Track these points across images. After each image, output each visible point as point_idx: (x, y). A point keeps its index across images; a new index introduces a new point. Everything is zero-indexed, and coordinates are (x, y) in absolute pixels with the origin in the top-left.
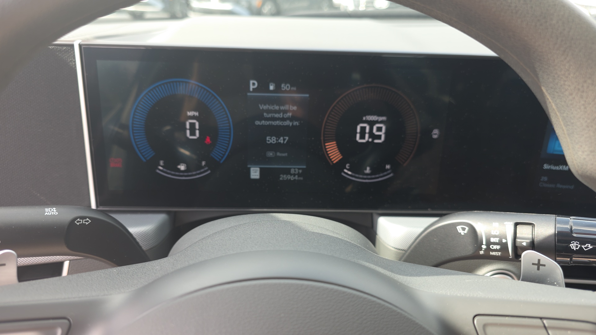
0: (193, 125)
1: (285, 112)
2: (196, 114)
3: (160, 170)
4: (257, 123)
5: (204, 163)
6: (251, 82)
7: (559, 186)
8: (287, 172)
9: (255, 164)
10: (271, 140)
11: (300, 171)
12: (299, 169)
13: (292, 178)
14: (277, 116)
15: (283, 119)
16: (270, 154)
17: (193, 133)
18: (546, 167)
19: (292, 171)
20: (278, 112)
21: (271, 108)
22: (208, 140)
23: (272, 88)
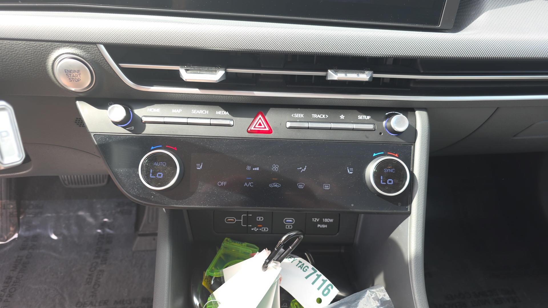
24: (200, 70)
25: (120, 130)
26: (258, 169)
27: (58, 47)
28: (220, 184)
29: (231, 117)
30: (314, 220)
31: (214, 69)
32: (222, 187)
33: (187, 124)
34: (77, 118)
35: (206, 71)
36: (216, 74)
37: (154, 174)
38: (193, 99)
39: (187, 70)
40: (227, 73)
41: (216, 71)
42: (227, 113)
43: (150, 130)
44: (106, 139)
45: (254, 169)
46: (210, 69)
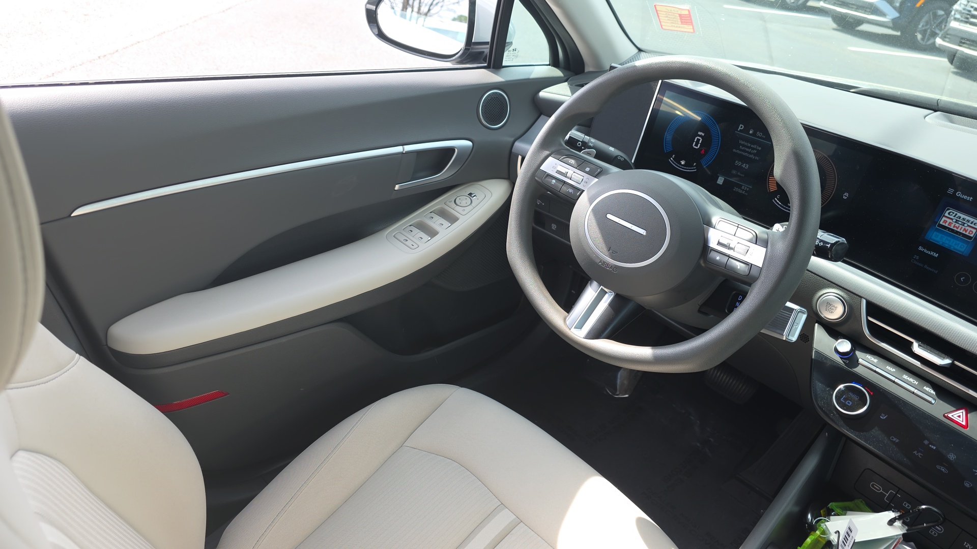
0: (698, 140)
1: (753, 149)
2: (703, 134)
3: (671, 160)
4: (734, 150)
5: (695, 164)
6: (741, 125)
7: (926, 267)
8: (740, 186)
9: (723, 175)
10: (738, 163)
11: (748, 189)
12: (747, 187)
13: (740, 191)
14: (747, 150)
15: (750, 153)
16: (734, 172)
17: (696, 145)
18: (920, 248)
19: (743, 187)
20: (749, 148)
21: (746, 144)
22: (703, 152)
23: (751, 132)
24: (931, 351)
25: (837, 358)
26: (935, 448)
27: (833, 288)
28: (893, 438)
29: (936, 397)
30: (966, 544)
31: (943, 355)
32: (894, 442)
33: (894, 382)
34: (804, 334)
35: (936, 354)
36: (942, 360)
37: (846, 399)
38: (910, 368)
39: (919, 345)
40: (953, 364)
41: (944, 358)
42: (934, 393)
43: (859, 370)
44: (822, 358)
45: (930, 446)
46: (940, 354)
